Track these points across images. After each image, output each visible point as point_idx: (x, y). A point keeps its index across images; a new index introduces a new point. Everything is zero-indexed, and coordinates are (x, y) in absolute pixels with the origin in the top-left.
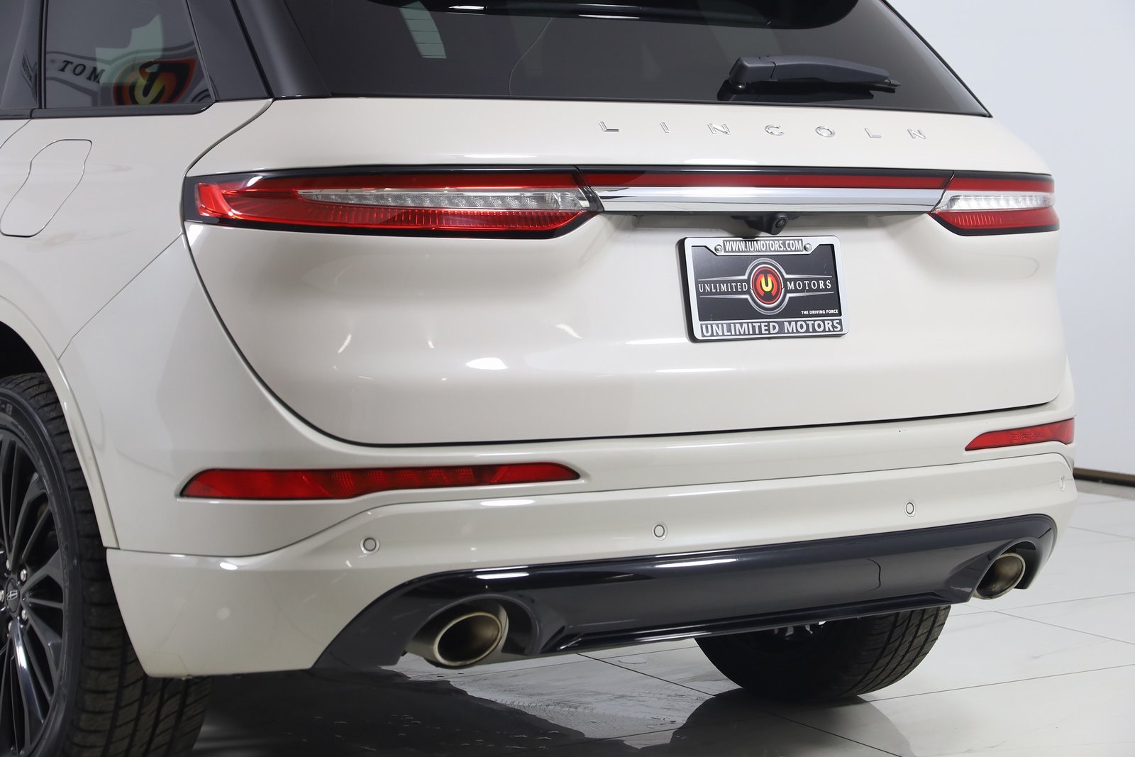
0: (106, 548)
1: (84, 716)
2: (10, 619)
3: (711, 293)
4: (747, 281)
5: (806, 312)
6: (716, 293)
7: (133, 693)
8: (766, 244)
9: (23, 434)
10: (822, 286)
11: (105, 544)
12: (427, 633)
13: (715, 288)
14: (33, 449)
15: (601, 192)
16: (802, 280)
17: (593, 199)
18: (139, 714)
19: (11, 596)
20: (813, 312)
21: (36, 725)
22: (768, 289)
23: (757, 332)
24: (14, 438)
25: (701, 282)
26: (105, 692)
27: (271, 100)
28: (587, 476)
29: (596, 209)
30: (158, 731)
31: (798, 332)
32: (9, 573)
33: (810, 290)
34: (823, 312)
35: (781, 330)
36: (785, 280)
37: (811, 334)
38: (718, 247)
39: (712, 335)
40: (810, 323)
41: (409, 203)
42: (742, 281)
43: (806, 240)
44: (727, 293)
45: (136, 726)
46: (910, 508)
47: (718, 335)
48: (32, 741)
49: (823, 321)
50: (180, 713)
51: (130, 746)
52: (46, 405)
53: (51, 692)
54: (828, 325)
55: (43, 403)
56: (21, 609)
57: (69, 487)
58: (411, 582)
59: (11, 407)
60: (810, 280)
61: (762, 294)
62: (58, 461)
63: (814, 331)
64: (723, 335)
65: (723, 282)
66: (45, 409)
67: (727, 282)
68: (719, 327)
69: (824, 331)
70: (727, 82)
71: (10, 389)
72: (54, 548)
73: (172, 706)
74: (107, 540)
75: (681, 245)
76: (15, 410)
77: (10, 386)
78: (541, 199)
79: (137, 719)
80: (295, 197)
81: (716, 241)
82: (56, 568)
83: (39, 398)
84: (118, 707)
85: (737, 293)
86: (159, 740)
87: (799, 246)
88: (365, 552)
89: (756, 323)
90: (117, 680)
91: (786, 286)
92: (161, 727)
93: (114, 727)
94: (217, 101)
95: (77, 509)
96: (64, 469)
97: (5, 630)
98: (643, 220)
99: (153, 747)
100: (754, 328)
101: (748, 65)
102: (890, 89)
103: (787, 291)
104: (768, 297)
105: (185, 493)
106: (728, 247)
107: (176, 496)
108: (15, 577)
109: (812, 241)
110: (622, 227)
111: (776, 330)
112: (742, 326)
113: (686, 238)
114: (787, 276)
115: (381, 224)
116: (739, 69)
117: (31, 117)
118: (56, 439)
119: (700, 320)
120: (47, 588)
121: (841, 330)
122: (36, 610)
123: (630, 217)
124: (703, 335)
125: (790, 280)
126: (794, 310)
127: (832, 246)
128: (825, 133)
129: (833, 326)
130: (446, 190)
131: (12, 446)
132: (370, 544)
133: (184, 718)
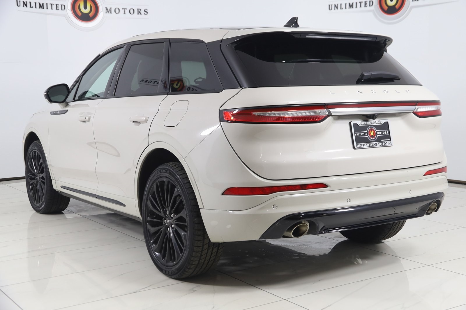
0: (200, 209)
1: (194, 253)
2: (169, 227)
3: (358, 136)
4: (367, 132)
5: (382, 140)
6: (360, 136)
7: (206, 247)
8: (371, 122)
9: (172, 178)
10: (386, 133)
11: (200, 208)
12: (290, 230)
13: (359, 135)
14: (176, 183)
15: (331, 110)
16: (381, 132)
17: (330, 112)
18: (207, 252)
19: (168, 221)
20: (384, 140)
21: (179, 255)
22: (372, 134)
23: (370, 146)
24: (169, 180)
25: (356, 133)
26: (199, 247)
27: (241, 89)
28: (330, 186)
29: (330, 114)
30: (212, 256)
31: (380, 146)
32: (167, 215)
33: (383, 134)
34: (386, 140)
35: (376, 145)
36: (377, 132)
37: (384, 146)
38: (360, 124)
39: (359, 147)
40: (383, 143)
41: (277, 115)
42: (366, 132)
43: (381, 121)
44: (362, 136)
45: (206, 255)
46: (410, 192)
47: (361, 147)
48: (178, 259)
49: (386, 142)
50: (217, 251)
51: (205, 260)
52: (178, 171)
53: (184, 247)
54: (388, 143)
55: (178, 170)
56: (172, 224)
57: (187, 193)
58: (286, 216)
59: (168, 172)
60: (383, 131)
61: (371, 136)
62: (184, 186)
63: (385, 145)
64: (362, 147)
65: (361, 133)
66: (179, 172)
67: (362, 133)
68: (360, 145)
69: (387, 145)
70: (359, 79)
71: (167, 167)
72: (183, 208)
73: (215, 250)
74: (200, 206)
75: (350, 123)
76: (169, 172)
77: (167, 166)
78: (315, 112)
79: (207, 253)
80: (252, 114)
81: (359, 122)
82: (184, 214)
83: (176, 169)
84: (202, 250)
85: (365, 136)
86: (212, 259)
87: (379, 122)
88: (274, 209)
89: (370, 143)
90: (202, 243)
91: (377, 133)
92: (213, 255)
93: (201, 255)
94: (224, 89)
95: (190, 198)
96: (186, 188)
97: (167, 230)
98: (340, 117)
99: (210, 260)
100: (369, 145)
101: (365, 74)
102: (399, 79)
103: (377, 135)
104: (373, 136)
105: (224, 194)
106: (362, 124)
107: (221, 195)
108: (170, 216)
109: (382, 121)
110: (335, 119)
111: (375, 145)
112: (366, 145)
113: (351, 122)
114: (377, 131)
115: (273, 121)
116: (362, 75)
117: (168, 95)
118: (182, 180)
119: (356, 143)
120: (181, 219)
121: (391, 145)
122: (177, 225)
123: (337, 116)
124: (357, 148)
125: (378, 132)
126: (379, 140)
127: (388, 122)
128: (386, 92)
129: (389, 144)
130: (286, 111)
131: (169, 182)
132: (275, 206)
133: (218, 253)
